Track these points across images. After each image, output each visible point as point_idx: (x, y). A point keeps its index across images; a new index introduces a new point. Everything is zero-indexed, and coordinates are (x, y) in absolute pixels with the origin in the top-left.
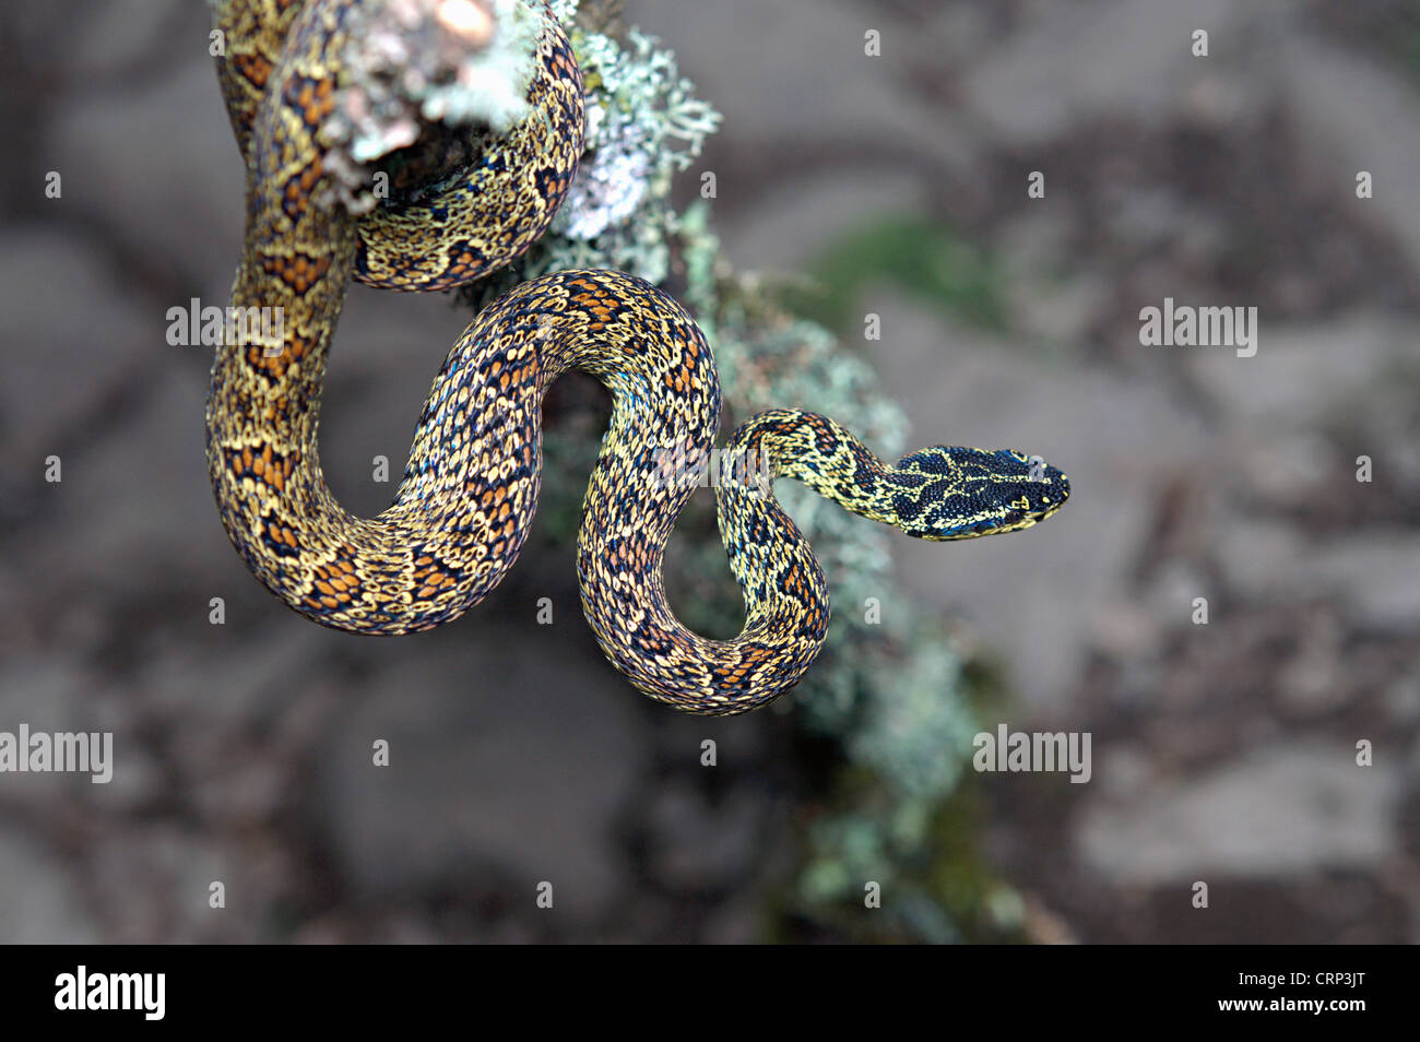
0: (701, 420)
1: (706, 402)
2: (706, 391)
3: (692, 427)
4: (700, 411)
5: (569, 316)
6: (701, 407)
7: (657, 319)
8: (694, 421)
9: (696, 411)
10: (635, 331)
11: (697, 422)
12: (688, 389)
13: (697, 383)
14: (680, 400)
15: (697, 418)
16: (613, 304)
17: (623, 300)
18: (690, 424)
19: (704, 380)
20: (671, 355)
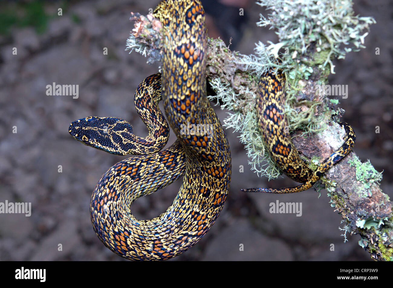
0: (114, 177)
1: (109, 183)
2: (106, 186)
3: (118, 177)
4: (112, 181)
5: (133, 247)
6: (111, 182)
7: (107, 221)
8: (117, 179)
9: (114, 181)
10: (116, 222)
11: (116, 178)
12: (112, 191)
13: (108, 190)
14: (116, 189)
15: (115, 179)
16: (117, 237)
17: (113, 235)
18: (118, 179)
19: (105, 190)
20: (110, 206)
